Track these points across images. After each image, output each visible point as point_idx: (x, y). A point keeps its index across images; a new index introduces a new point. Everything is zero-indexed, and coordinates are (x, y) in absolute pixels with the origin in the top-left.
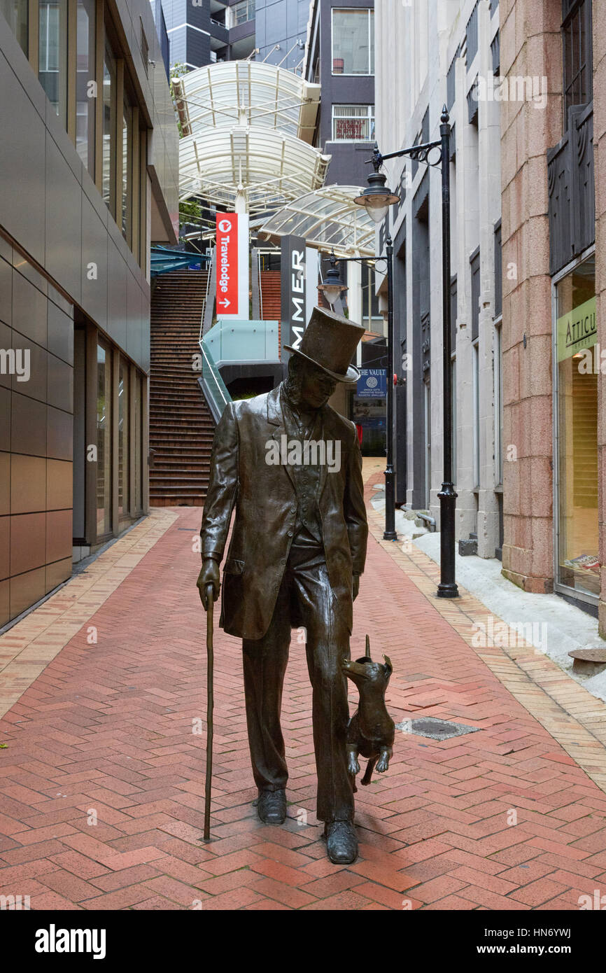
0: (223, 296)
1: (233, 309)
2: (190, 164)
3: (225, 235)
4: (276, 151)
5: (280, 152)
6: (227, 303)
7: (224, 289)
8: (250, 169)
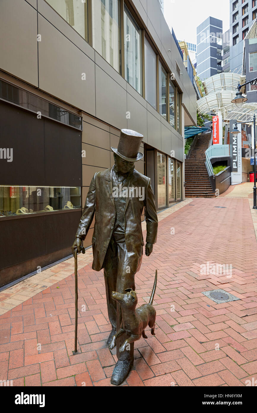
0: (215, 139)
1: (218, 142)
2: (205, 104)
3: (215, 122)
4: (230, 97)
5: (231, 97)
6: (216, 141)
7: (215, 137)
8: (223, 103)
